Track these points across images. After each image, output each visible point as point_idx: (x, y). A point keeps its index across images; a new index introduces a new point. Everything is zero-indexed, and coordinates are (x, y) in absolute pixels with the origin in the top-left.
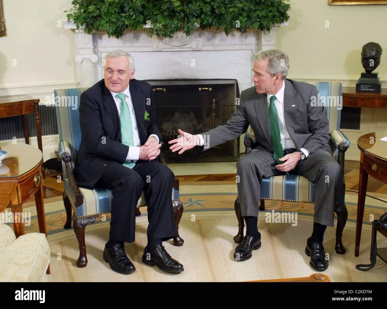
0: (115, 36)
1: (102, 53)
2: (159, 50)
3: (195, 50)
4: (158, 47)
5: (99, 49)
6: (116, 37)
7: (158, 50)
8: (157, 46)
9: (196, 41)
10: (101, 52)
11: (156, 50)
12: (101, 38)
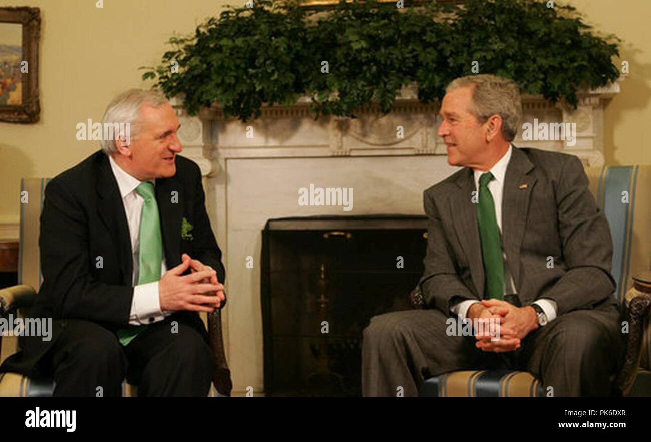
0: (239, 117)
1: (228, 161)
2: (343, 154)
3: (421, 152)
4: (340, 148)
5: (221, 151)
6: (239, 119)
7: (342, 152)
8: (339, 144)
9: (422, 134)
10: (226, 159)
11: (335, 154)
12: (224, 129)
